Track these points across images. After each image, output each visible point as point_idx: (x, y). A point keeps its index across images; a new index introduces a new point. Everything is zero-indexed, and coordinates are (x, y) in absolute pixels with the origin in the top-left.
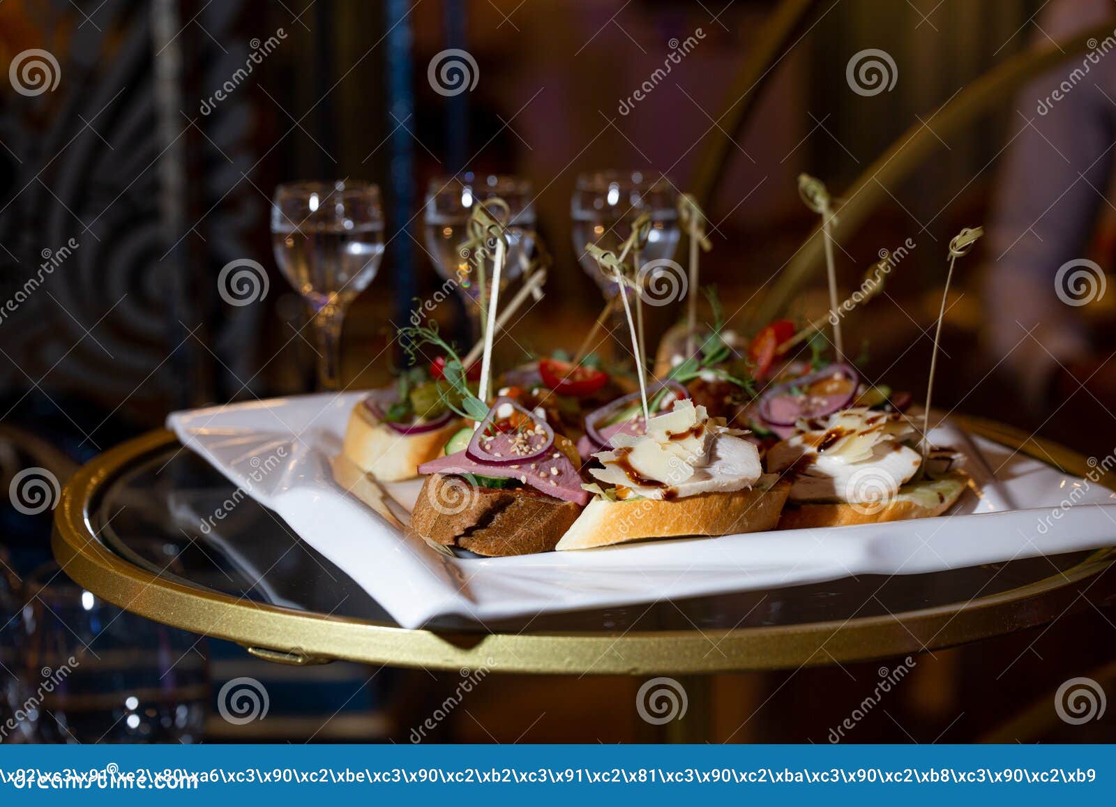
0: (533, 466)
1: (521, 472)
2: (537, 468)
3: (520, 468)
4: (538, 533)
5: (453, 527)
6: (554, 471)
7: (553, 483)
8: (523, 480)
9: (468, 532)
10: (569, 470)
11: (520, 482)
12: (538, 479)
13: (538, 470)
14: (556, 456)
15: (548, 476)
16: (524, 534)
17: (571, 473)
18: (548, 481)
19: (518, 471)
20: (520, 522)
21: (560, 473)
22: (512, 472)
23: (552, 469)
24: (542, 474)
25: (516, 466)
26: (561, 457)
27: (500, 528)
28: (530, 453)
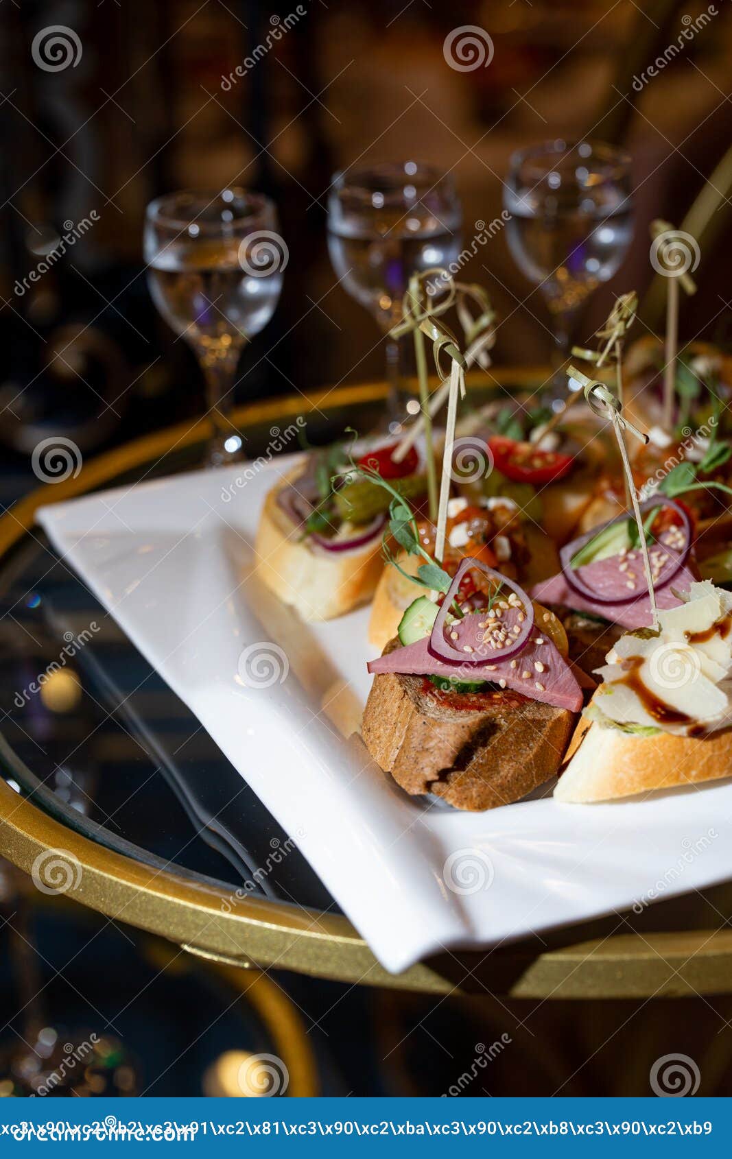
0: (513, 664)
1: (499, 675)
2: (518, 665)
3: (497, 669)
4: (528, 767)
5: (422, 768)
6: (539, 668)
7: (538, 687)
8: (502, 683)
9: (443, 775)
10: (555, 660)
11: (497, 686)
12: (520, 683)
13: (519, 669)
14: (539, 641)
15: (532, 676)
16: (512, 771)
17: (558, 666)
18: (533, 685)
19: (494, 674)
20: (504, 754)
21: (547, 669)
22: (488, 673)
23: (535, 664)
24: (525, 674)
25: (493, 667)
26: (545, 643)
27: (482, 764)
28: (508, 642)
